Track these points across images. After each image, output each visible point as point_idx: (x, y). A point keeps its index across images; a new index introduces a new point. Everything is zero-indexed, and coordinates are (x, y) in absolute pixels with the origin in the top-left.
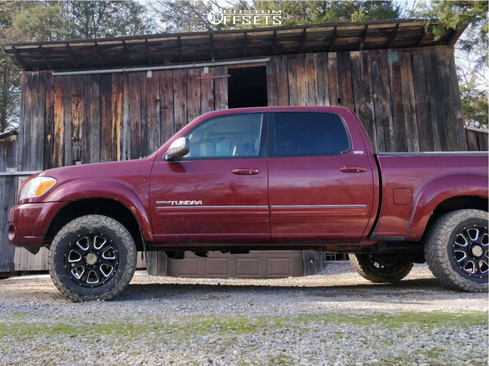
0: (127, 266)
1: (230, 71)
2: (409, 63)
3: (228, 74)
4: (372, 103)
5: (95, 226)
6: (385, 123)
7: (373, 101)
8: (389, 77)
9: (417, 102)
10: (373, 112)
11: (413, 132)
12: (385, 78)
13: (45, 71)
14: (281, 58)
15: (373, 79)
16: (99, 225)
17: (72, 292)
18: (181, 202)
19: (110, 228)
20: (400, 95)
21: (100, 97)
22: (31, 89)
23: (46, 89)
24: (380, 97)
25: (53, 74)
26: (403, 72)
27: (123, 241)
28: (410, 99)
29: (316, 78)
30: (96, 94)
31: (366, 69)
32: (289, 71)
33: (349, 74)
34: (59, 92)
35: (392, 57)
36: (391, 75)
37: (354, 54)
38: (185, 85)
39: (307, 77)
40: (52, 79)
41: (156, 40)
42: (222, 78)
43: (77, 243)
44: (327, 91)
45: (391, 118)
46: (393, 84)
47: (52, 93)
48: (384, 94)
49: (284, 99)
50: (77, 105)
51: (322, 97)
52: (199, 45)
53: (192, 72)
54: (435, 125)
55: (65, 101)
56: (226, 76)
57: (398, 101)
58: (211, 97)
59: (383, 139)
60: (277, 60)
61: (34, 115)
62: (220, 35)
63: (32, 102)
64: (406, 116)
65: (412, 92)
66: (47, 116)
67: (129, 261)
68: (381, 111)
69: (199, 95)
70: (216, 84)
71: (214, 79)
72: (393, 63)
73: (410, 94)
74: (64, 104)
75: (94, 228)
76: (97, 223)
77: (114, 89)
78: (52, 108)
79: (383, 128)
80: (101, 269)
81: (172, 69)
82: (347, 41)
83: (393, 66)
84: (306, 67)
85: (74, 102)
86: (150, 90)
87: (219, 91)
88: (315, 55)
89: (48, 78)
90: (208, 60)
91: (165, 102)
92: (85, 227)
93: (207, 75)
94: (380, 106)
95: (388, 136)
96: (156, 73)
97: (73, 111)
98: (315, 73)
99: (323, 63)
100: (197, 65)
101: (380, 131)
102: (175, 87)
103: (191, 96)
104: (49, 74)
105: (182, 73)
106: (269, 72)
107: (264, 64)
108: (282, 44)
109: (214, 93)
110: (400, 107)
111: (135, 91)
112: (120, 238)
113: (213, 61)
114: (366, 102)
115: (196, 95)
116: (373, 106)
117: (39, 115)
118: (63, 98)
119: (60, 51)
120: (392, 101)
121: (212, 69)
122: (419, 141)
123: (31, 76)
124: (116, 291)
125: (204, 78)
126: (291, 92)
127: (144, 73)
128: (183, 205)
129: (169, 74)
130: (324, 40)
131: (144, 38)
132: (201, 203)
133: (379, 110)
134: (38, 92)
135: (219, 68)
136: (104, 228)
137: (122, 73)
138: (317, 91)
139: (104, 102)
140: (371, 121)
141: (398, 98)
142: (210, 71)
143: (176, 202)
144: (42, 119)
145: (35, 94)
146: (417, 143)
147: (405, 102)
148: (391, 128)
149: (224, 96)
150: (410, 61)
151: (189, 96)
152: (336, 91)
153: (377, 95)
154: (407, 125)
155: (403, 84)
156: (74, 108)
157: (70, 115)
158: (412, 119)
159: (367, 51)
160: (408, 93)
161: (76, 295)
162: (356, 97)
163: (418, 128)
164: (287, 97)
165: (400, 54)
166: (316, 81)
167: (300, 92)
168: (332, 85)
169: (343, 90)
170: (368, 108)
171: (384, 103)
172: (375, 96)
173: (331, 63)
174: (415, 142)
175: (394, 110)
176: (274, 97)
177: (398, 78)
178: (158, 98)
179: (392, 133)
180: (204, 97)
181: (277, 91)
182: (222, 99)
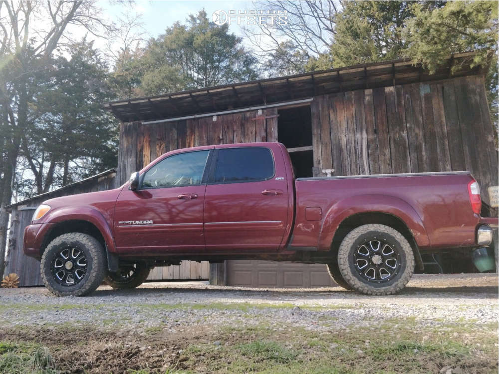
0: (92, 271)
1: (280, 112)
2: (440, 94)
3: (278, 114)
4: (405, 132)
5: (72, 241)
6: (418, 149)
7: (407, 130)
8: (422, 107)
9: (449, 129)
10: (407, 140)
11: (445, 156)
12: (417, 109)
13: (137, 121)
14: (324, 97)
15: (406, 110)
16: (74, 240)
17: (54, 289)
18: (137, 222)
19: (82, 242)
20: (432, 123)
21: (177, 139)
22: (127, 137)
23: (137, 135)
24: (413, 126)
25: (142, 123)
26: (435, 101)
27: (90, 252)
28: (441, 126)
29: (354, 113)
30: (174, 136)
31: (399, 102)
32: (330, 108)
33: (384, 107)
34: (147, 137)
35: (425, 90)
36: (423, 106)
37: (389, 89)
38: (242, 125)
39: (346, 112)
40: (142, 128)
41: (215, 91)
42: (272, 118)
43: (61, 254)
44: (364, 123)
45: (424, 144)
46: (425, 114)
47: (142, 138)
48: (417, 123)
49: (326, 132)
50: (160, 147)
51: (360, 129)
52: (252, 92)
53: (248, 114)
54: (466, 149)
55: (151, 144)
56: (276, 116)
57: (430, 128)
58: (264, 134)
59: (417, 163)
60: (320, 99)
61: (129, 157)
62: (266, 83)
63: (128, 146)
64: (437, 141)
65: (444, 120)
66: (138, 156)
67: (93, 267)
68: (414, 139)
69: (254, 133)
70: (268, 124)
71: (266, 119)
72: (425, 94)
73: (442, 122)
74: (150, 146)
75: (71, 242)
76: (73, 238)
77: (188, 132)
78: (142, 150)
79: (416, 154)
80: (76, 273)
81: (233, 113)
82: (380, 78)
83: (425, 97)
84: (345, 104)
85: (158, 145)
86: (215, 132)
87: (271, 129)
88: (353, 93)
89: (139, 127)
90: (261, 103)
91: (226, 140)
92: (65, 242)
93: (260, 116)
94: (413, 134)
95: (422, 161)
96: (219, 117)
97: (157, 152)
98: (353, 109)
99: (360, 99)
100: (252, 108)
101: (414, 156)
102: (235, 128)
103: (248, 134)
104: (139, 124)
105: (241, 116)
106: (313, 110)
107: (309, 104)
108: (323, 86)
109: (266, 130)
110: (433, 134)
111: (204, 132)
112: (88, 250)
113: (265, 104)
114: (400, 131)
115: (252, 133)
116: (406, 134)
117: (132, 156)
118: (150, 142)
119: (144, 105)
120: (424, 128)
121: (265, 111)
122: (451, 164)
123: (127, 126)
124: (84, 290)
125: (258, 119)
126: (332, 126)
127: (210, 118)
128: (138, 224)
129: (230, 118)
130: (359, 79)
131: (205, 90)
132: (152, 222)
133: (412, 137)
134: (132, 138)
135: (271, 109)
136: (77, 243)
137: (194, 119)
138: (355, 124)
139: (180, 143)
140: (405, 147)
141: (430, 126)
142: (263, 112)
143: (133, 221)
144: (134, 159)
145: (130, 140)
146: (449, 166)
147: (437, 130)
148: (424, 153)
149: (275, 133)
150: (441, 92)
151: (246, 134)
152: (373, 123)
153: (411, 124)
154: (438, 151)
155: (434, 113)
156: (158, 150)
157: (155, 155)
158: (443, 144)
159: (400, 86)
160: (440, 121)
161: (57, 292)
162: (390, 127)
163: (450, 152)
164: (329, 130)
165: (431, 86)
166: (354, 115)
167: (340, 126)
168: (369, 118)
169: (379, 121)
170: (402, 136)
171: (417, 131)
172: (408, 125)
173: (367, 98)
174: (447, 165)
175: (426, 137)
176: (317, 131)
177: (430, 108)
178: (221, 137)
179: (425, 158)
180: (258, 134)
181: (320, 126)
182: (273, 135)
